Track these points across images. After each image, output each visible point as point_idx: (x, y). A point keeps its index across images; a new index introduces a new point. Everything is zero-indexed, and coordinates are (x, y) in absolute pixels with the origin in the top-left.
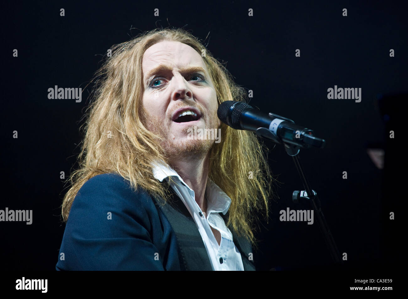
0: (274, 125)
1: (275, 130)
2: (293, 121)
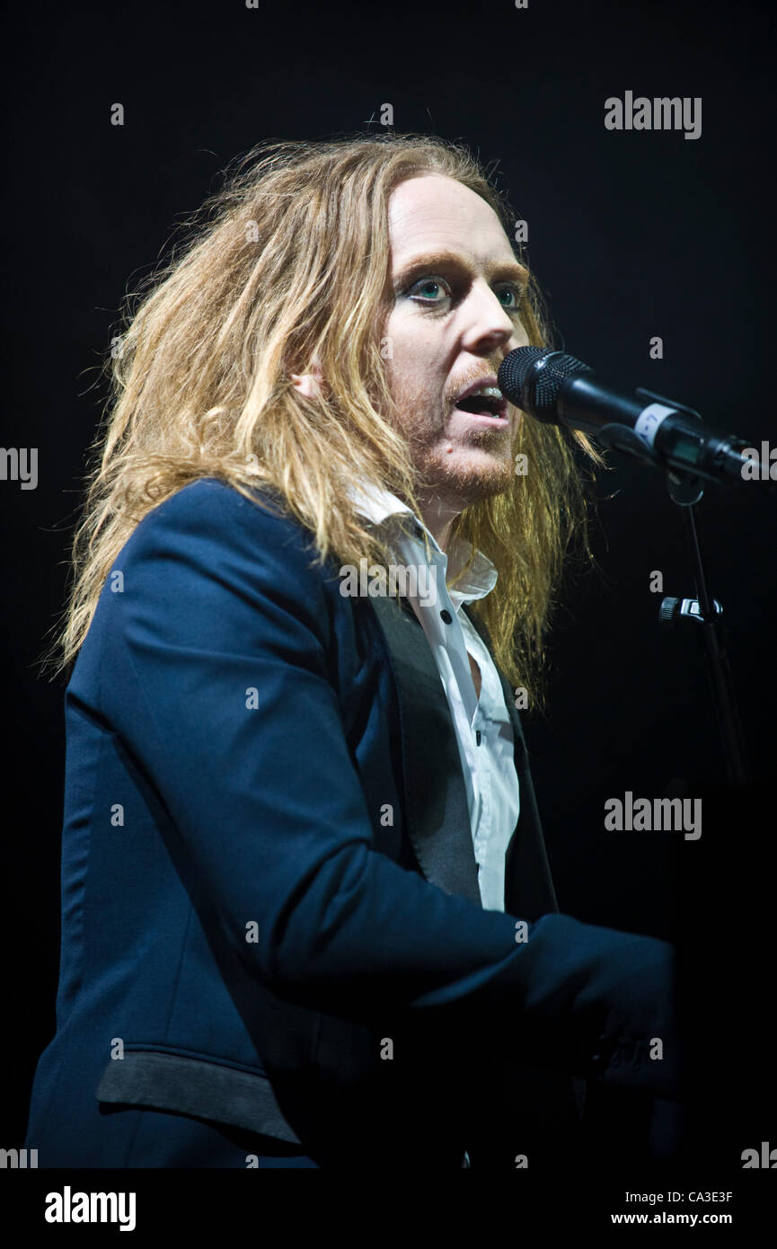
0: (648, 419)
1: (651, 435)
2: (700, 414)
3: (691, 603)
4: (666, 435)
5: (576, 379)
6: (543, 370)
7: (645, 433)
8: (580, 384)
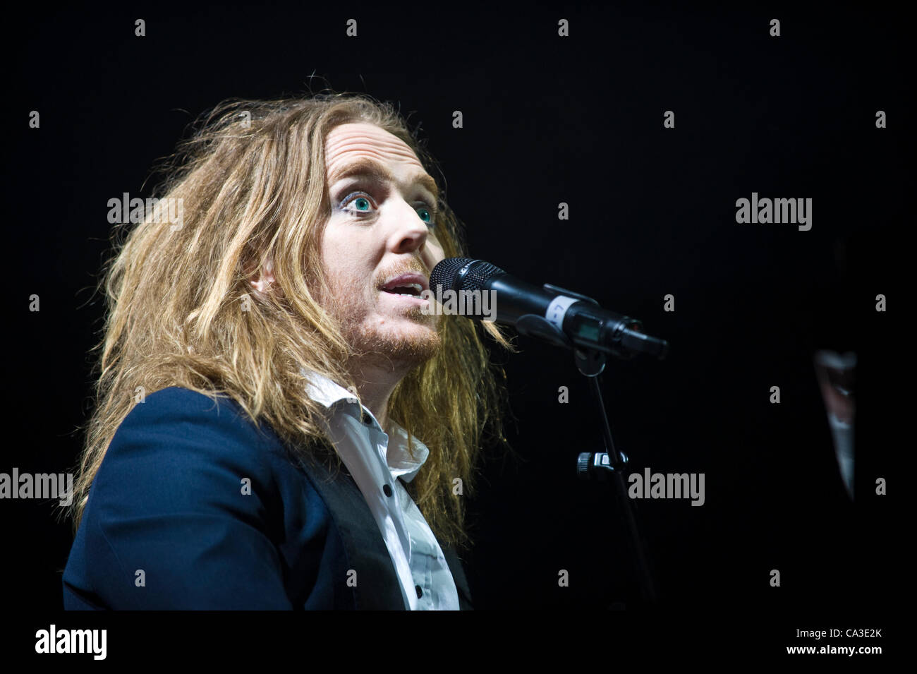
0: (556, 309)
1: (559, 321)
2: (597, 300)
3: (602, 456)
4: (571, 321)
5: (494, 281)
6: (466, 275)
7: (554, 320)
8: (497, 285)
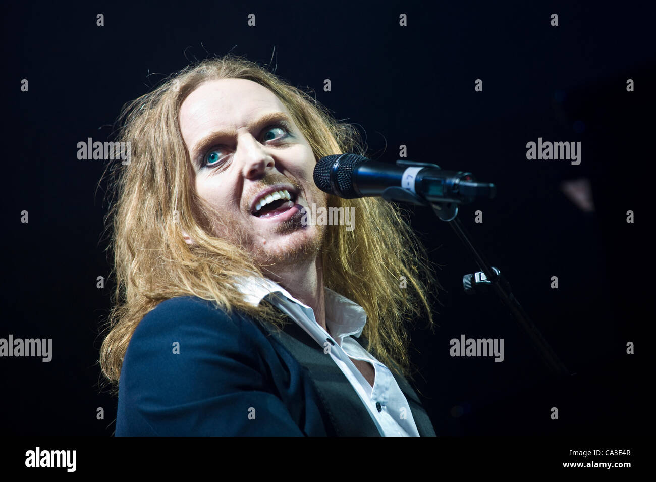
0: (407, 178)
1: (412, 186)
2: (438, 165)
3: (480, 274)
4: (421, 185)
5: (359, 167)
6: (338, 168)
7: (409, 187)
8: (362, 170)
